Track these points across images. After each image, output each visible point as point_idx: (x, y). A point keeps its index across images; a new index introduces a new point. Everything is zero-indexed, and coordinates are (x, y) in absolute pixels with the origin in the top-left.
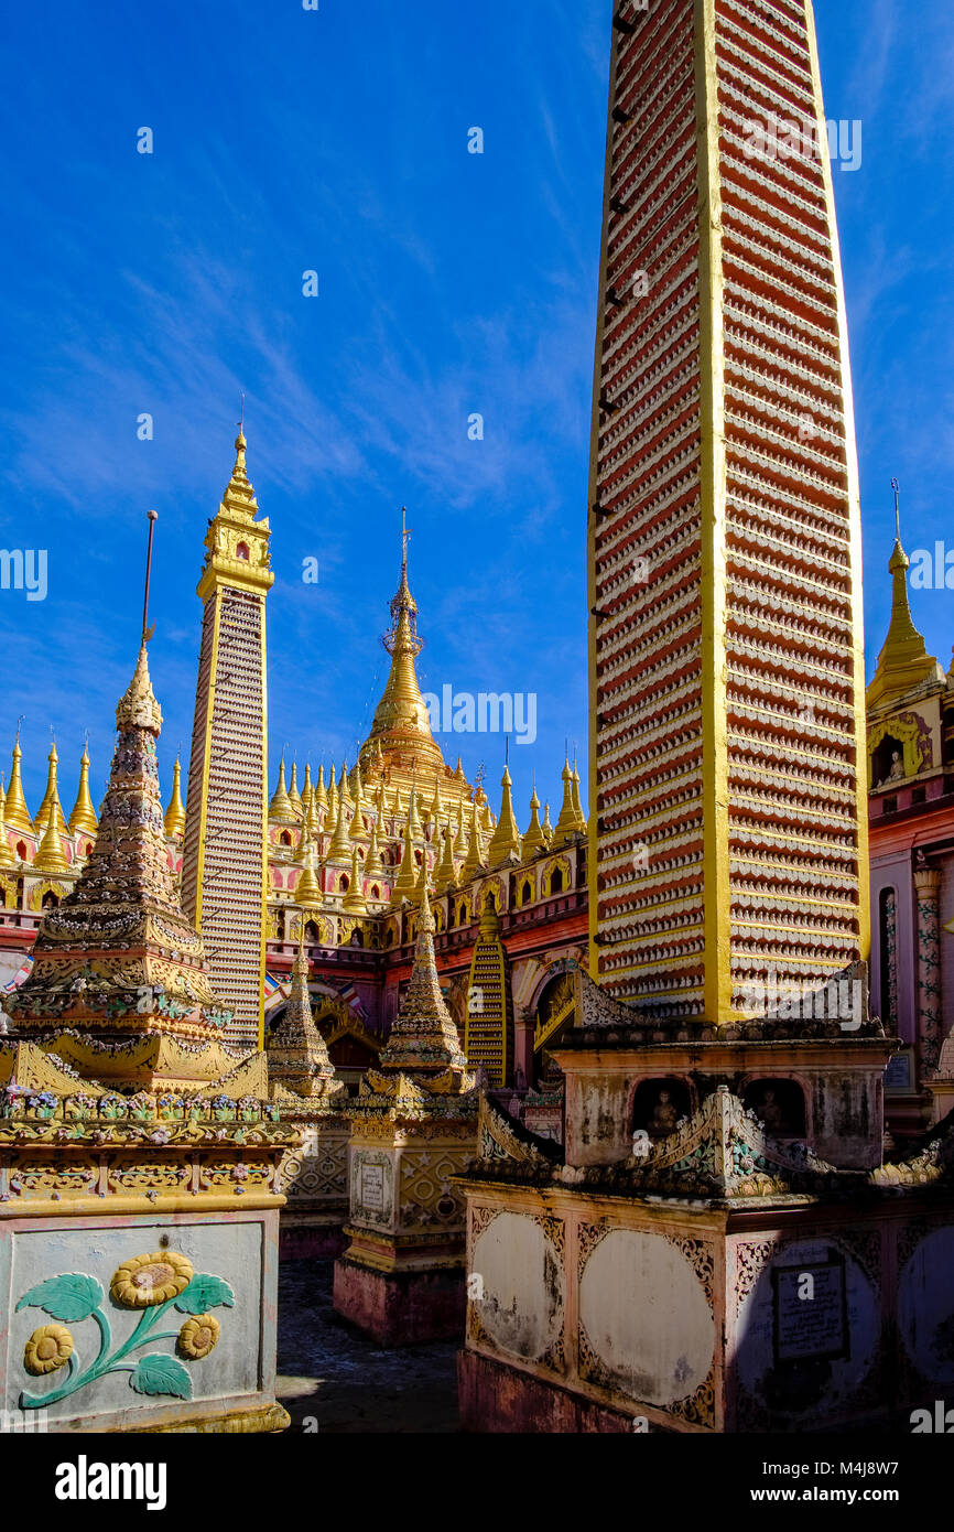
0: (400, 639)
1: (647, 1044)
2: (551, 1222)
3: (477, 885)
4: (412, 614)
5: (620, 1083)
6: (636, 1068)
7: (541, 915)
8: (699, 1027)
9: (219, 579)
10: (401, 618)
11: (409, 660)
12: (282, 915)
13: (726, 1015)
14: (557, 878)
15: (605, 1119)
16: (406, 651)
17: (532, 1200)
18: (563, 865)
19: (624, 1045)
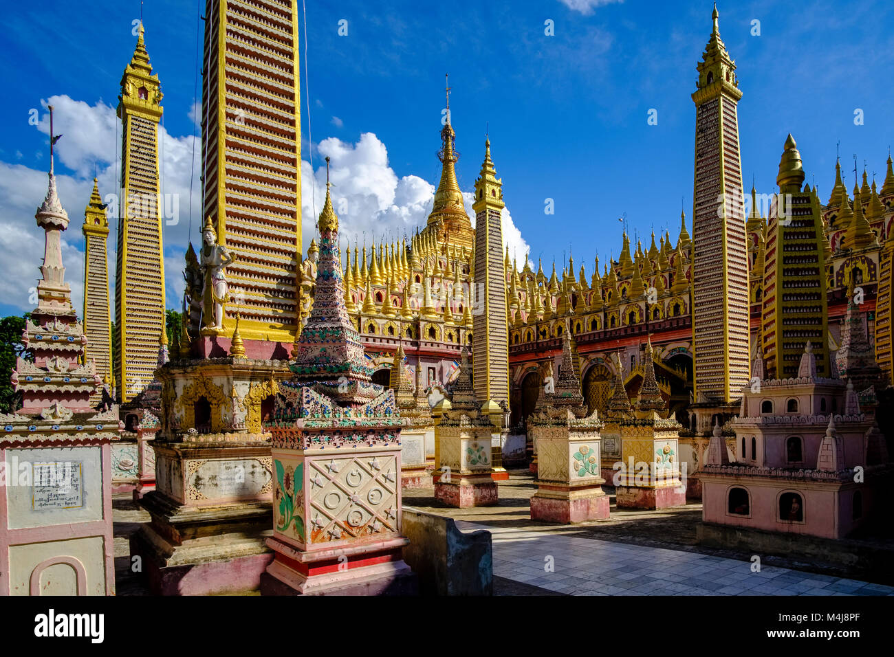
0: (447, 154)
1: (715, 407)
2: (695, 445)
3: (552, 322)
4: (453, 139)
5: (709, 415)
6: (712, 412)
7: (587, 339)
8: (725, 403)
9: (488, 206)
10: (447, 141)
11: (452, 165)
12: (459, 332)
13: (730, 401)
14: (594, 324)
15: (706, 422)
16: (451, 161)
17: (690, 441)
18: (597, 319)
19: (710, 407)
